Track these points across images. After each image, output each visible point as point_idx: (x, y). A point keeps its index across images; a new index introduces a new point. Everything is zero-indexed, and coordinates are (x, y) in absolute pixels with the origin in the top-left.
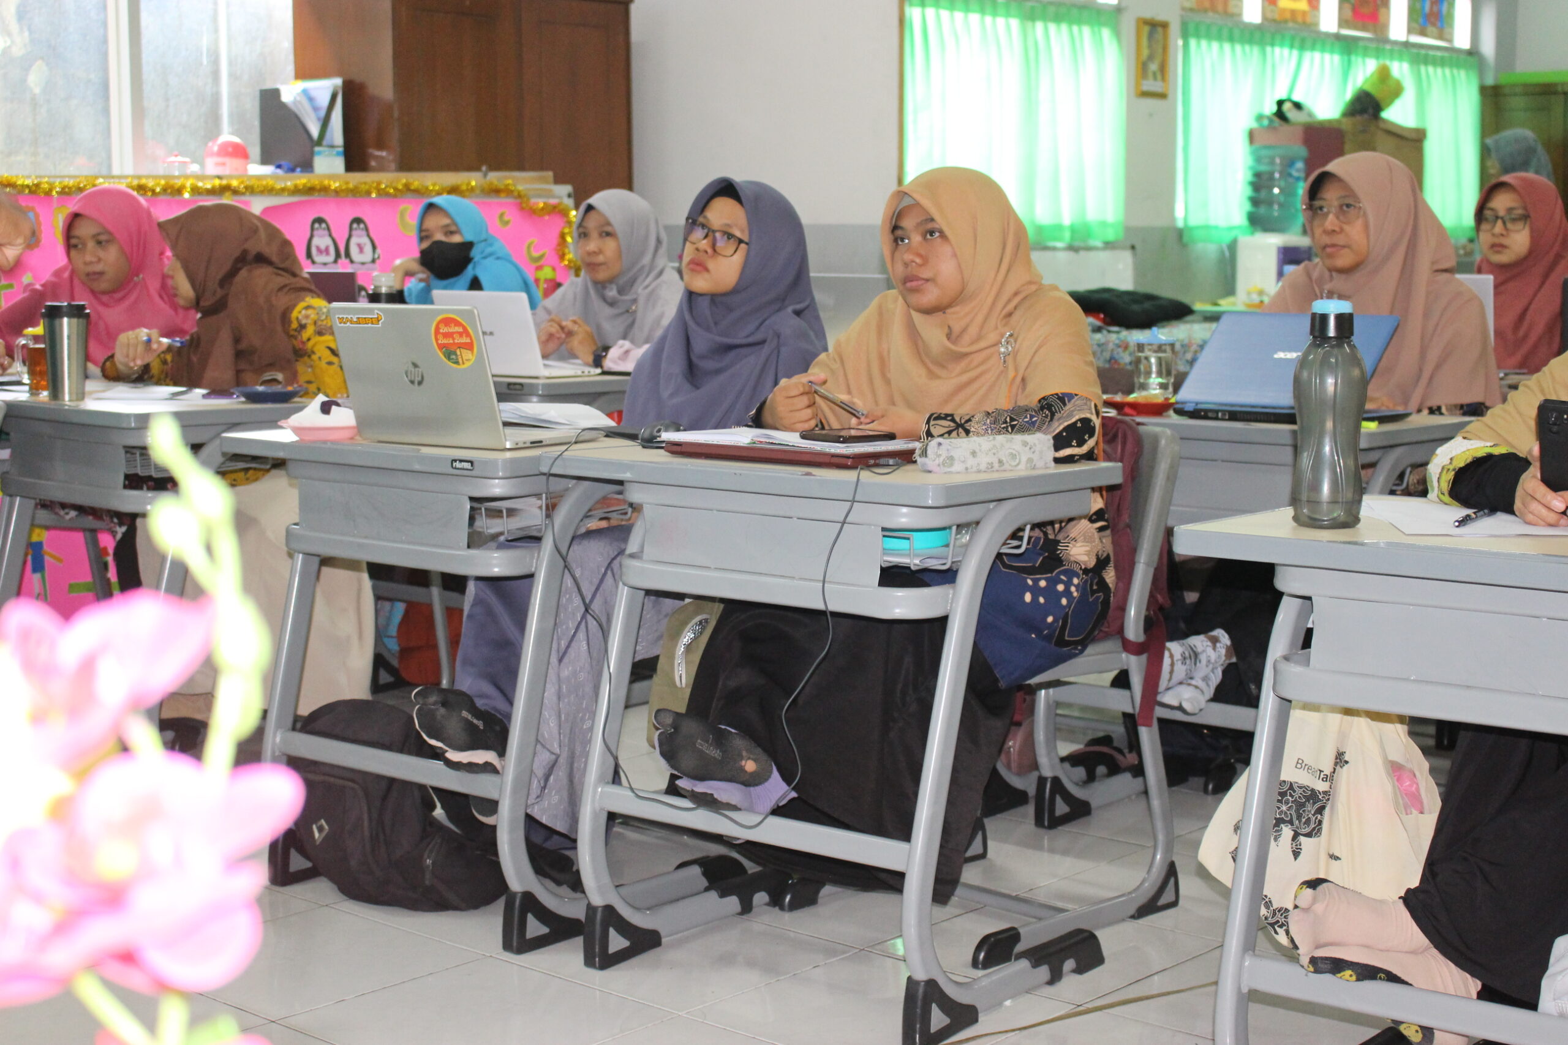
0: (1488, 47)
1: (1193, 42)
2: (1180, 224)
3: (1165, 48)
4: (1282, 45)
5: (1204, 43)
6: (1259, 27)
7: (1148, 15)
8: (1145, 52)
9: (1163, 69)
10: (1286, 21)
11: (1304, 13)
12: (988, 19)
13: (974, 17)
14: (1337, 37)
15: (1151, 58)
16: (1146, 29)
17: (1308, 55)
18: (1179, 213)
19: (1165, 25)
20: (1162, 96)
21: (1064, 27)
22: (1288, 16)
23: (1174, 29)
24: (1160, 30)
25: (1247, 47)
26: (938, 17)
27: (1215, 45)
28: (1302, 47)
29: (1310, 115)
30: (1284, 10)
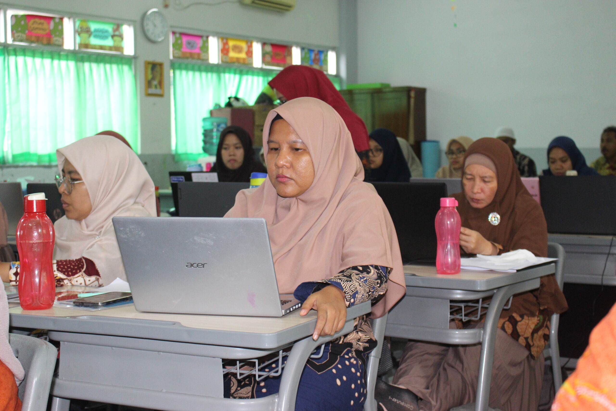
0: (343, 74)
1: (178, 72)
2: (173, 152)
3: (161, 75)
4: (230, 72)
5: (184, 72)
6: (217, 66)
7: (151, 59)
8: (150, 77)
9: (160, 84)
10: (233, 63)
11: (244, 59)
12: (56, 62)
13: (47, 61)
14: (262, 69)
15: (153, 78)
16: (150, 66)
17: (245, 77)
18: (173, 147)
19: (161, 65)
20: (161, 96)
21: (102, 65)
22: (235, 60)
23: (166, 66)
24: (158, 67)
25: (209, 74)
26: (25, 62)
27: (191, 73)
28: (241, 73)
29: (244, 103)
30: (232, 58)
